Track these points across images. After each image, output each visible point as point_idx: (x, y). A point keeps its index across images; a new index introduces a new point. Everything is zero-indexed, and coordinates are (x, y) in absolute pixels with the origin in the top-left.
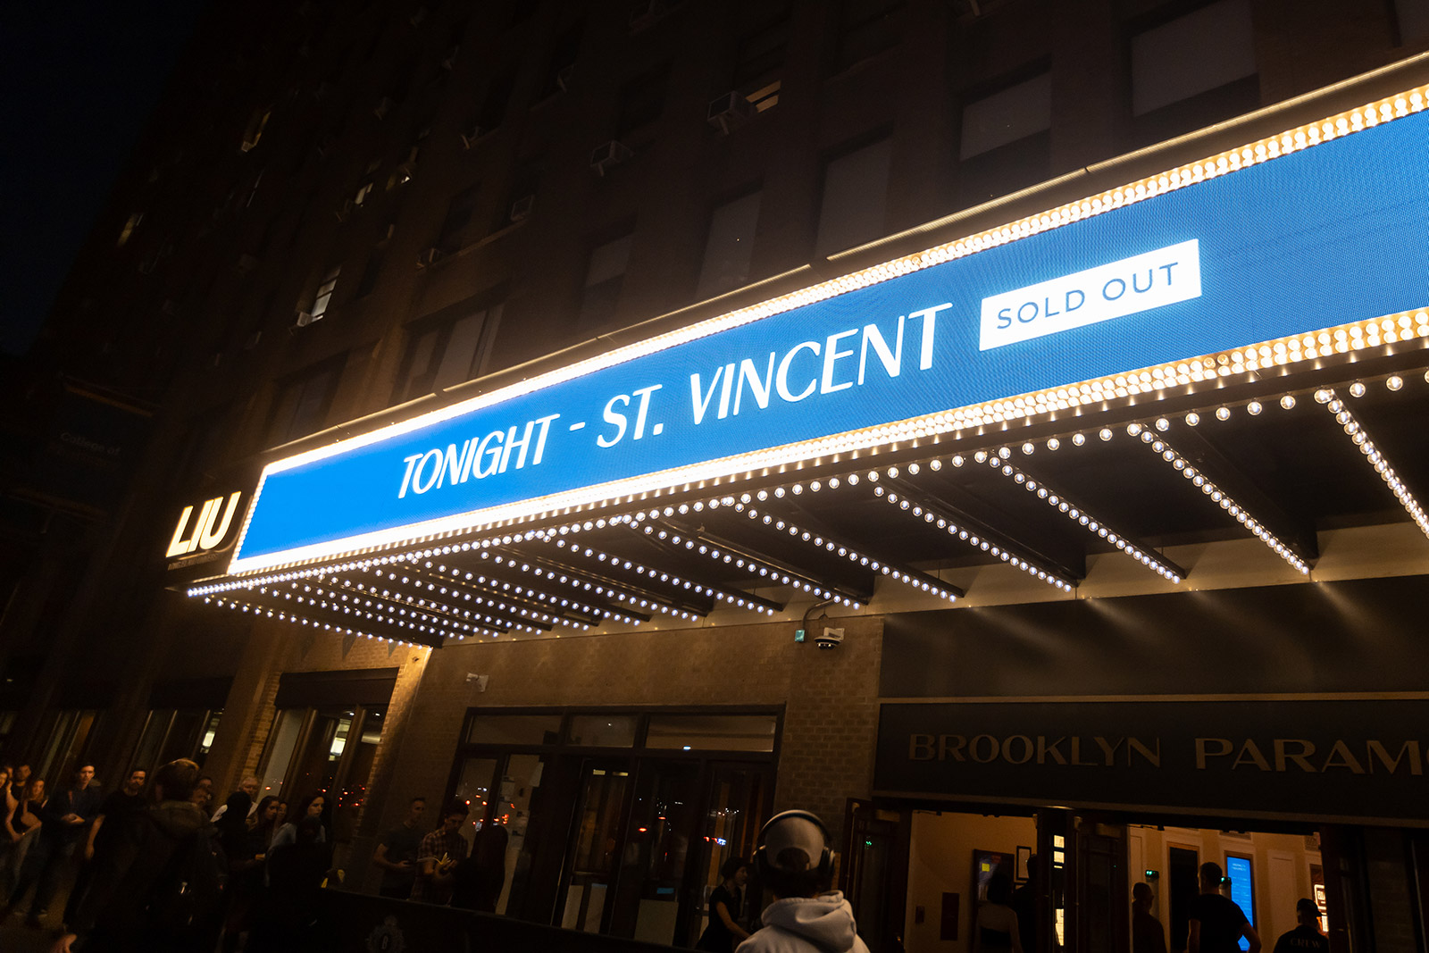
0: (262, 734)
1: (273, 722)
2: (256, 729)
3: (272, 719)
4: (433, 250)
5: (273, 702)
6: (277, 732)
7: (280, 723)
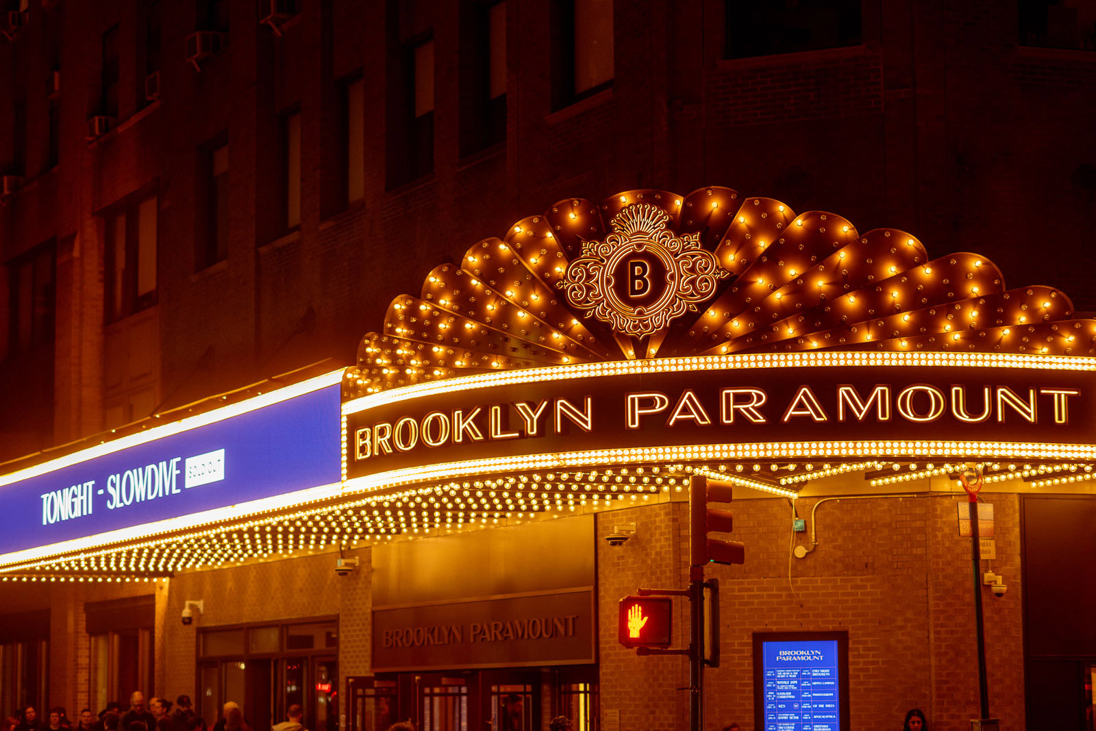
0: (83, 661)
1: (90, 649)
2: (77, 657)
3: (88, 646)
4: (97, 119)
5: (84, 631)
6: (96, 657)
7: (96, 648)
